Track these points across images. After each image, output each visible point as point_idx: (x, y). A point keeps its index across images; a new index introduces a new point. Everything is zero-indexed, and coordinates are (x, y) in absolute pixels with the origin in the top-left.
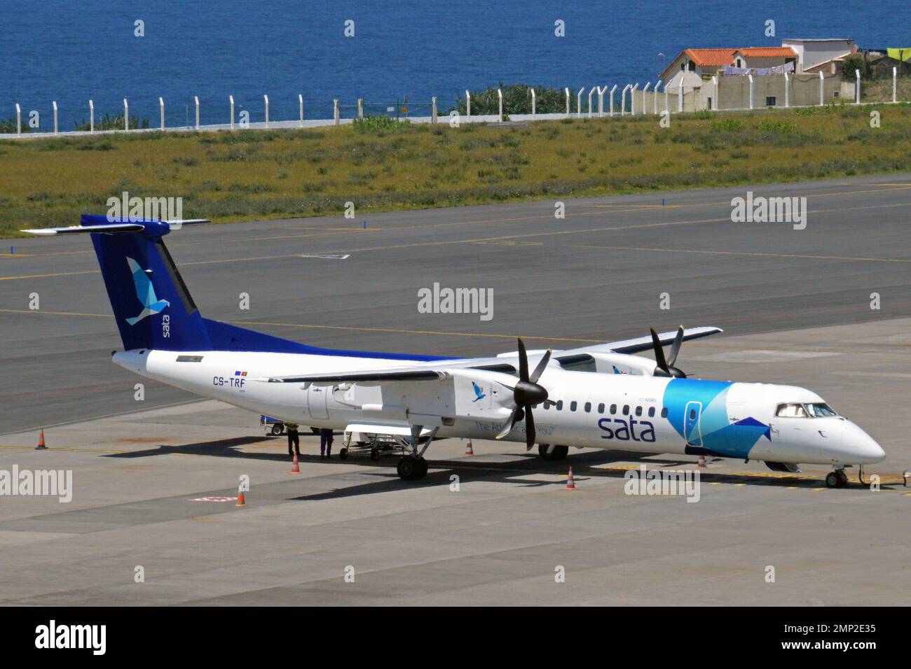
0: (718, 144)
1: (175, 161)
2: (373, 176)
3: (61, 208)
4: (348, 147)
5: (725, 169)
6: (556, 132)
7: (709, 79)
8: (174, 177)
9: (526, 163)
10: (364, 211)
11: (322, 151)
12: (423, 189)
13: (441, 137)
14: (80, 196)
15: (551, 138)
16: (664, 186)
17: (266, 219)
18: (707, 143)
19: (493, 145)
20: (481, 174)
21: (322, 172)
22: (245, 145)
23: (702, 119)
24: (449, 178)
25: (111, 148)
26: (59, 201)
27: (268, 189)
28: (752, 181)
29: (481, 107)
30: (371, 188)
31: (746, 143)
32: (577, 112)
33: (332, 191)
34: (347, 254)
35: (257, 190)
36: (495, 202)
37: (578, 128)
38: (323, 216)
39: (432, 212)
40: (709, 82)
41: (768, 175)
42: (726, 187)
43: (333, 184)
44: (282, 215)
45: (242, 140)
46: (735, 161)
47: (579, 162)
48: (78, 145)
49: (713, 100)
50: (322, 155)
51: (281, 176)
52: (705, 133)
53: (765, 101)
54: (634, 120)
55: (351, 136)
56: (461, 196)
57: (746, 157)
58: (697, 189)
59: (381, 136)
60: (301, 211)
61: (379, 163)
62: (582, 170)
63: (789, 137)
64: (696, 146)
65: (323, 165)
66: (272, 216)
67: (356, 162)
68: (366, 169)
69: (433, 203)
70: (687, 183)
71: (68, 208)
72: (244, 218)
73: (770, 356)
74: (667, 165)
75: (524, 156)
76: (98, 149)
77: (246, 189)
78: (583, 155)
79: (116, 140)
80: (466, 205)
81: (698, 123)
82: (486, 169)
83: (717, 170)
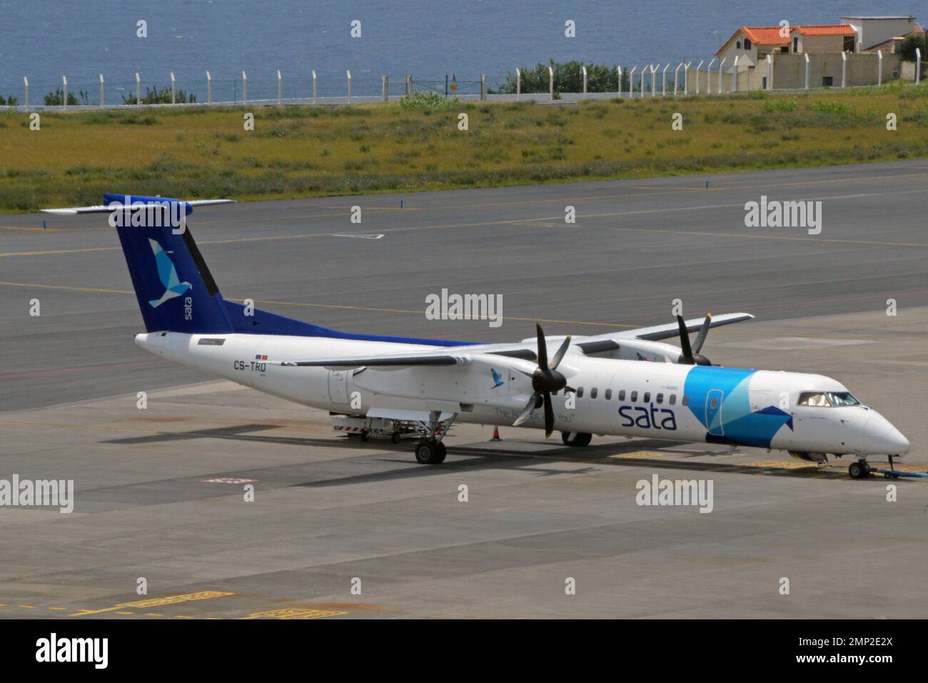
0: (769, 126)
1: (217, 136)
2: (416, 155)
3: (98, 183)
4: (392, 124)
5: (774, 151)
6: (605, 111)
7: (764, 58)
8: (215, 153)
9: (571, 143)
10: (401, 190)
11: (367, 128)
12: (465, 169)
13: (487, 116)
14: (118, 170)
15: (600, 117)
16: (708, 168)
17: (301, 196)
18: (759, 125)
19: (539, 124)
20: (525, 154)
21: (364, 149)
22: (289, 121)
23: (755, 98)
24: (492, 157)
25: (154, 122)
26: (96, 175)
27: (309, 167)
28: (800, 163)
29: (531, 85)
30: (413, 167)
31: (797, 124)
32: (629, 91)
33: (373, 170)
34: (381, 233)
35: (298, 167)
36: (536, 183)
37: (628, 107)
38: (361, 195)
39: (471, 192)
40: (764, 61)
41: (817, 158)
42: (774, 169)
43: (375, 163)
44: (320, 193)
45: (288, 116)
46: (786, 143)
47: (626, 142)
48: (123, 119)
49: (768, 81)
50: (366, 133)
51: (323, 153)
52: (757, 113)
53: (822, 81)
54: (686, 100)
55: (398, 113)
56: (502, 176)
57: (796, 138)
58: (743, 171)
59: (427, 113)
60: (338, 190)
61: (423, 141)
62: (628, 151)
63: (843, 118)
64: (747, 127)
65: (365, 144)
66: (309, 194)
67: (399, 140)
68: (408, 148)
69: (472, 183)
70: (734, 165)
71: (105, 183)
72: (280, 196)
73: (801, 343)
74: (715, 146)
75: (569, 136)
76: (141, 123)
77: (287, 166)
78: (630, 135)
79: (160, 114)
80: (506, 186)
81: (750, 103)
82: (529, 148)
83: (765, 151)
